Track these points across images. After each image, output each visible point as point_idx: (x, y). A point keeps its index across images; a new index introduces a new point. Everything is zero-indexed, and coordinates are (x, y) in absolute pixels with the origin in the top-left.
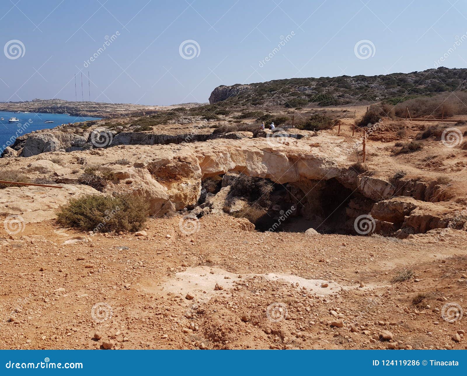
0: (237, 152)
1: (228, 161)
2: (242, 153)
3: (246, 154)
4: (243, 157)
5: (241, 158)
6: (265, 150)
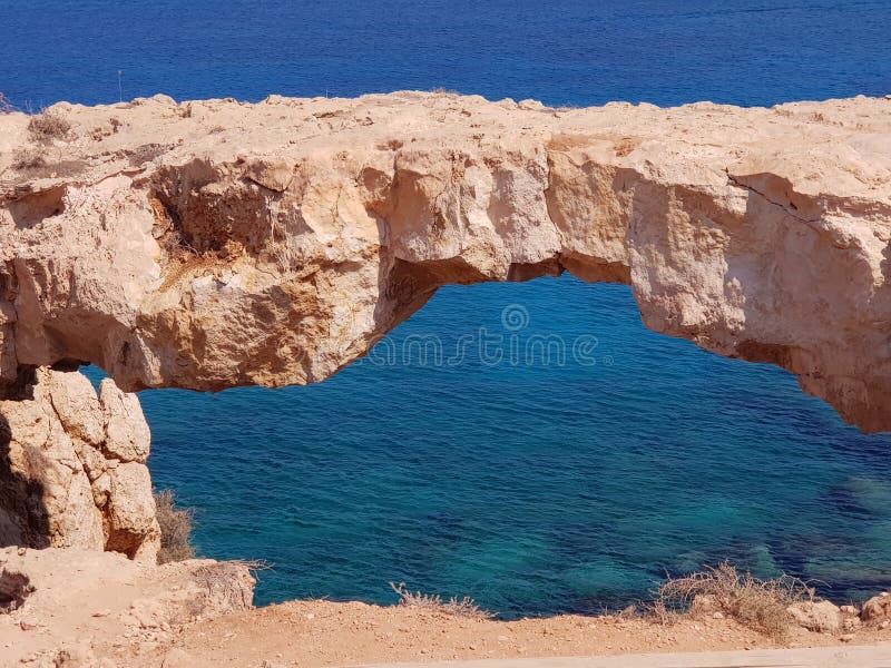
0: (582, 177)
1: (515, 217)
2: (606, 186)
3: (629, 195)
4: (611, 211)
5: (595, 213)
6: (761, 186)
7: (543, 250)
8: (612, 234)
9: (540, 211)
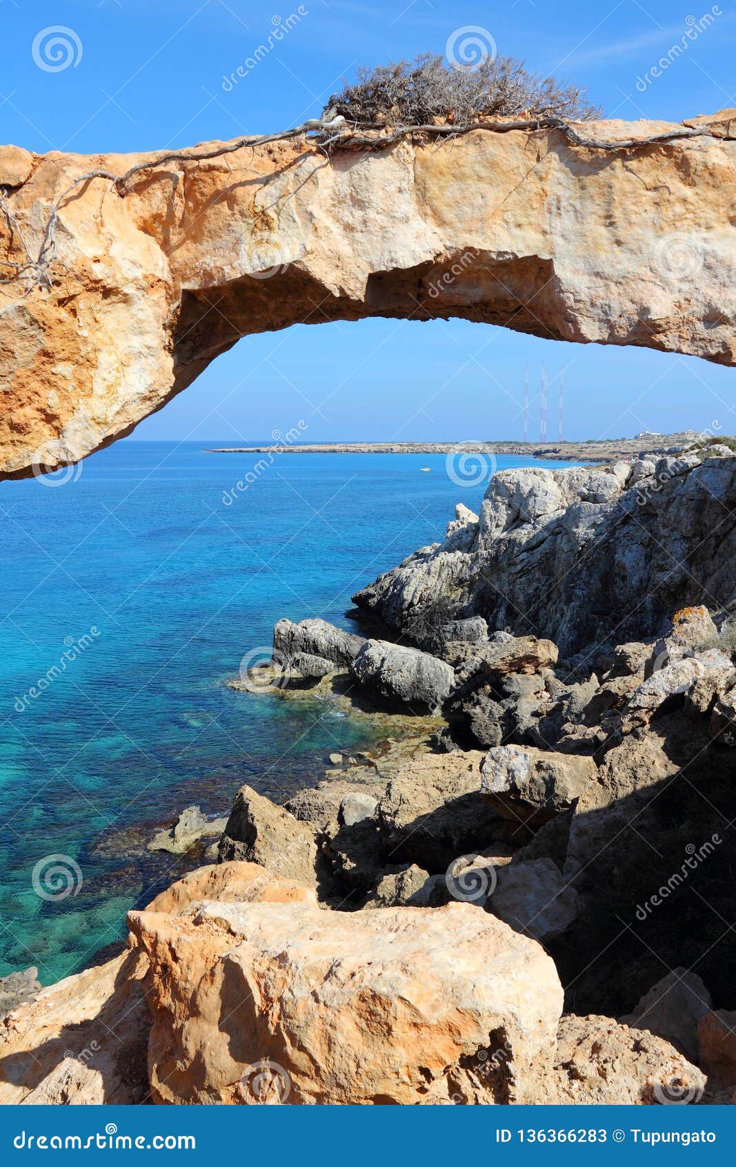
5: (495, 197)
7: (418, 250)
8: (522, 220)
9: (407, 205)
